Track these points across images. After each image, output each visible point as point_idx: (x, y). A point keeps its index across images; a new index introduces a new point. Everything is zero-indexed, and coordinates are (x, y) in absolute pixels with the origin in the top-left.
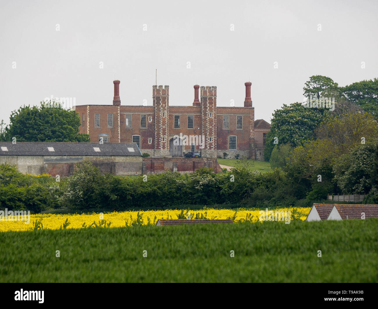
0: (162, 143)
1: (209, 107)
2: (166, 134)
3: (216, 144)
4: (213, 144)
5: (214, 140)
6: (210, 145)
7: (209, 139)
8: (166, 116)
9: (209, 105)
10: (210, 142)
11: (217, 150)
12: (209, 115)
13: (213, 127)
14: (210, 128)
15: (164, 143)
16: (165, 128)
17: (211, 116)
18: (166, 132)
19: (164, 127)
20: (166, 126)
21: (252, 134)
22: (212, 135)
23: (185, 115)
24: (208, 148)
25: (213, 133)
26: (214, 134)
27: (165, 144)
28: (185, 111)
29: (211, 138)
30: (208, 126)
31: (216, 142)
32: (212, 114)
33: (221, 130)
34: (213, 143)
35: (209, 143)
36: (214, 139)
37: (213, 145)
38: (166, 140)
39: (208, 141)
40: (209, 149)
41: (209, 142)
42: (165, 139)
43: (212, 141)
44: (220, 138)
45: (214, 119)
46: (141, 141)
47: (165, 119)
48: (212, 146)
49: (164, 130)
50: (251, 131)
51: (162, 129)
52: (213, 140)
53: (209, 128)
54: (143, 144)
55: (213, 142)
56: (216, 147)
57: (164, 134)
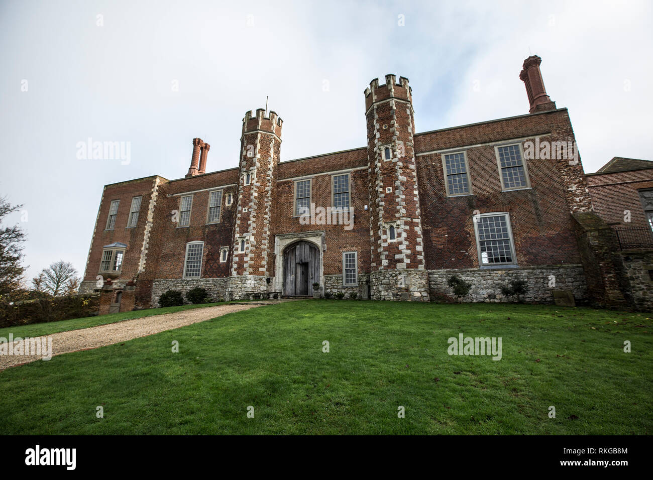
0: (236, 256)
1: (378, 130)
2: (250, 228)
3: (420, 248)
4: (401, 247)
5: (404, 235)
6: (390, 252)
7: (385, 233)
8: (254, 181)
9: (378, 127)
10: (389, 241)
11: (427, 267)
12: (380, 155)
13: (397, 188)
14: (387, 195)
15: (241, 257)
16: (249, 213)
17: (387, 156)
18: (249, 225)
19: (247, 211)
20: (250, 207)
21: (578, 199)
22: (397, 215)
23: (326, 175)
24: (385, 262)
25: (398, 207)
26: (403, 211)
27: (246, 259)
28: (323, 167)
29: (392, 228)
30: (381, 190)
31: (419, 240)
32: (391, 150)
33: (442, 199)
34: (401, 243)
35: (386, 245)
36: (407, 228)
37: (400, 252)
38: (247, 248)
39: (383, 237)
40: (387, 267)
41: (385, 241)
42: (246, 246)
43: (396, 235)
44: (438, 227)
45: (400, 164)
46: (204, 255)
47: (250, 188)
48: (397, 257)
49: (245, 218)
50: (574, 188)
51: (239, 215)
52: (399, 235)
53: (383, 195)
54: (207, 262)
55: (400, 239)
56: (420, 257)
57: (245, 229)
